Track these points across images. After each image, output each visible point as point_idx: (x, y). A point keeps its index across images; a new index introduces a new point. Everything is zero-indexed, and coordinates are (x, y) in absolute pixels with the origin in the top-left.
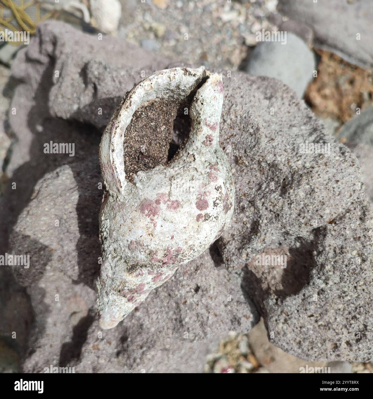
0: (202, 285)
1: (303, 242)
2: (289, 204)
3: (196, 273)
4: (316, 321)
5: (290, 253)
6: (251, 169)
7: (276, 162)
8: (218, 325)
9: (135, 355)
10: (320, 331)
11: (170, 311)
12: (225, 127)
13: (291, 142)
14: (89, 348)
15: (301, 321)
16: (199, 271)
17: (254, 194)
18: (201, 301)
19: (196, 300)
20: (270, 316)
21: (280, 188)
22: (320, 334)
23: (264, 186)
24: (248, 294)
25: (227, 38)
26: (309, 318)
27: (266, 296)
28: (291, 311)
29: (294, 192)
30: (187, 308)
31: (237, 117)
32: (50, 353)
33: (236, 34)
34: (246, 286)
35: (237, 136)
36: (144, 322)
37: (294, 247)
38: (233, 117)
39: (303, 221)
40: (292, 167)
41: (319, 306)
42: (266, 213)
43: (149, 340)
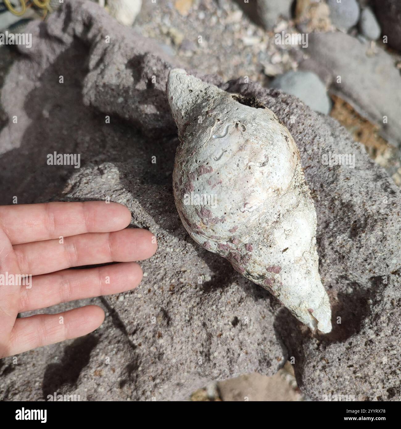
0: (242, 319)
1: (358, 288)
2: (357, 247)
3: (240, 305)
4: (355, 372)
5: (338, 297)
6: (321, 205)
7: (352, 202)
8: (245, 364)
9: (146, 387)
10: (356, 383)
11: (197, 342)
12: (304, 157)
13: (364, 185)
14: (90, 374)
15: (340, 370)
16: (243, 304)
17: (321, 231)
18: (238, 335)
19: (232, 334)
20: (308, 361)
21: (349, 230)
22: (356, 385)
23: (332, 225)
24: (280, 335)
25: (246, 63)
26: (348, 368)
27: (306, 340)
28: (333, 358)
29: (366, 237)
30: (219, 342)
31: (318, 149)
32: (31, 374)
33: (255, 60)
34: (279, 326)
35: (314, 168)
36: (165, 352)
37: (345, 292)
38: (315, 148)
39: (368, 267)
40: (367, 210)
41: (362, 357)
42: (330, 253)
43: (164, 372)
